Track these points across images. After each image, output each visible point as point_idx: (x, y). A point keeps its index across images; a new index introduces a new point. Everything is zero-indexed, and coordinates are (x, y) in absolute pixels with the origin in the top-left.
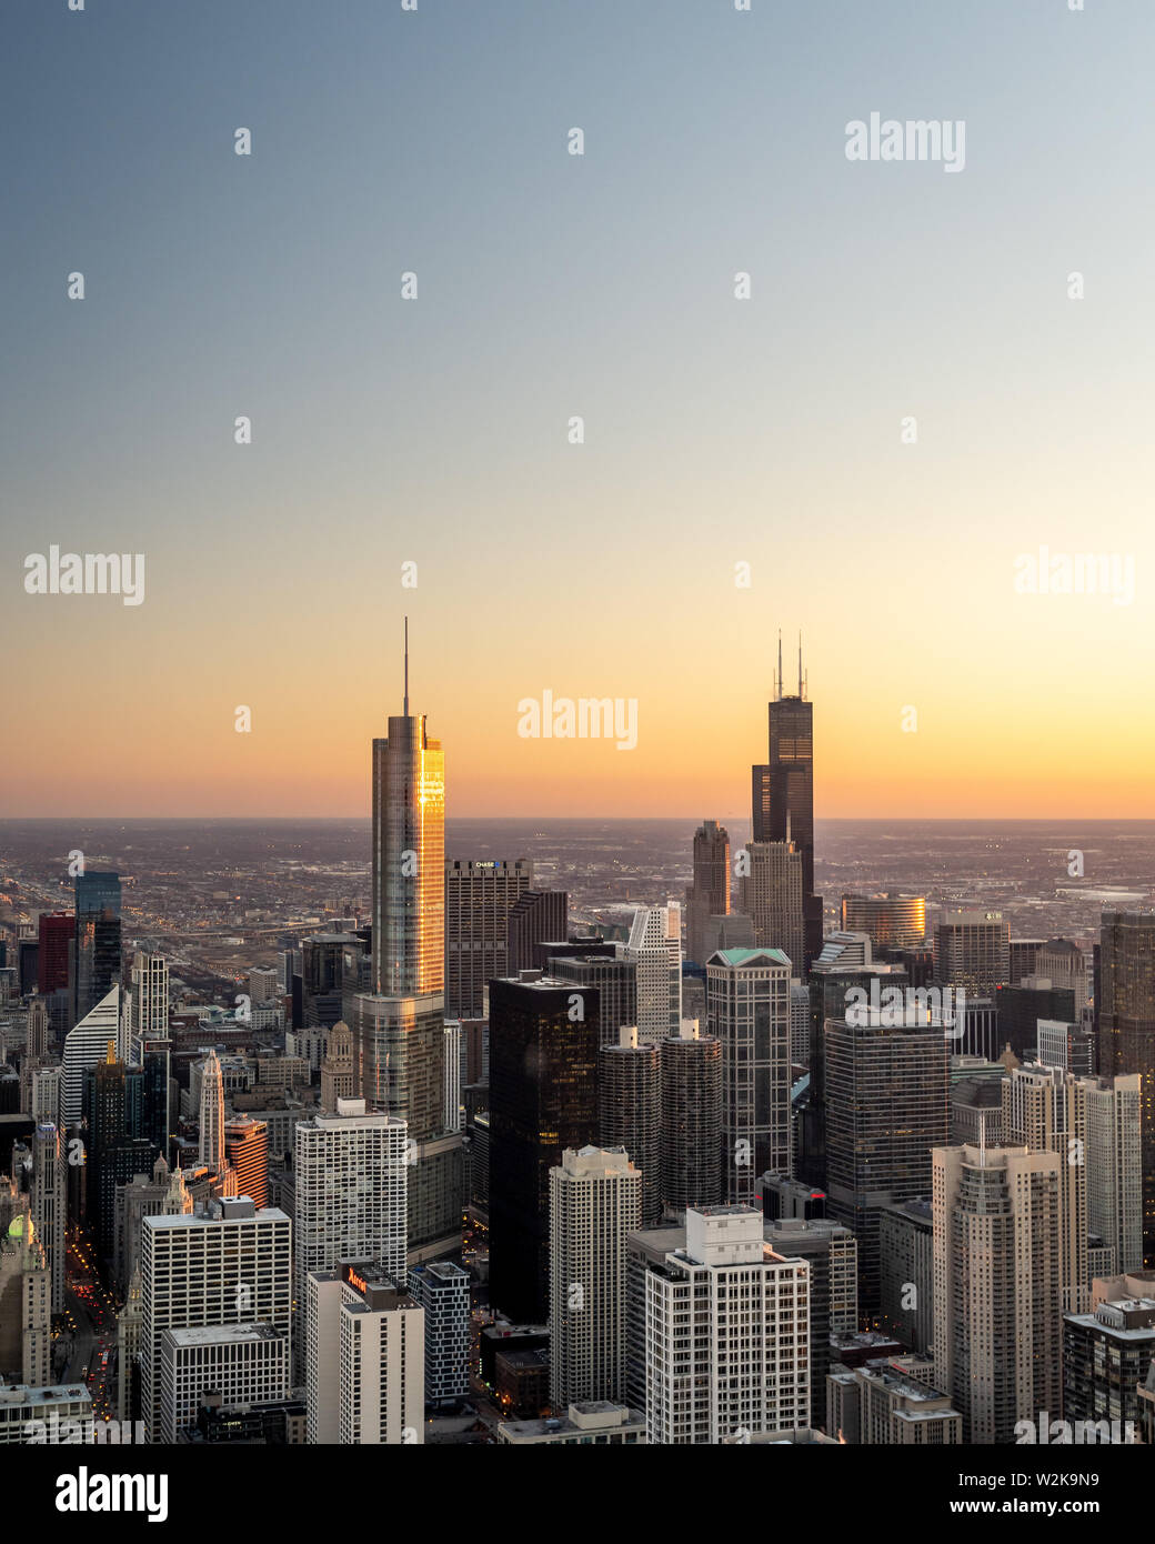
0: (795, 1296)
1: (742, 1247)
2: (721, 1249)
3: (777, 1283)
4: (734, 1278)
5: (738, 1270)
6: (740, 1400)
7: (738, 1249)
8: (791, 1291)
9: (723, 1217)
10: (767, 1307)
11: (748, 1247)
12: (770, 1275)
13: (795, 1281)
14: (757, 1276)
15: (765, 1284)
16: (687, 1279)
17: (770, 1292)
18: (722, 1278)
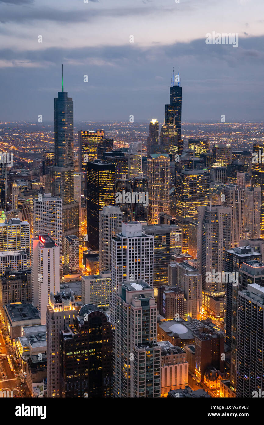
0: (150, 245)
1: (136, 232)
2: (130, 233)
3: (145, 242)
4: (133, 240)
5: (135, 238)
6: (135, 272)
7: (135, 233)
8: (149, 244)
9: (131, 225)
10: (142, 248)
11: (138, 232)
12: (143, 240)
13: (150, 241)
14: (139, 240)
15: (141, 242)
16: (121, 241)
17: (143, 244)
18: (130, 240)
